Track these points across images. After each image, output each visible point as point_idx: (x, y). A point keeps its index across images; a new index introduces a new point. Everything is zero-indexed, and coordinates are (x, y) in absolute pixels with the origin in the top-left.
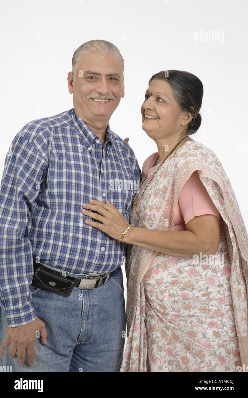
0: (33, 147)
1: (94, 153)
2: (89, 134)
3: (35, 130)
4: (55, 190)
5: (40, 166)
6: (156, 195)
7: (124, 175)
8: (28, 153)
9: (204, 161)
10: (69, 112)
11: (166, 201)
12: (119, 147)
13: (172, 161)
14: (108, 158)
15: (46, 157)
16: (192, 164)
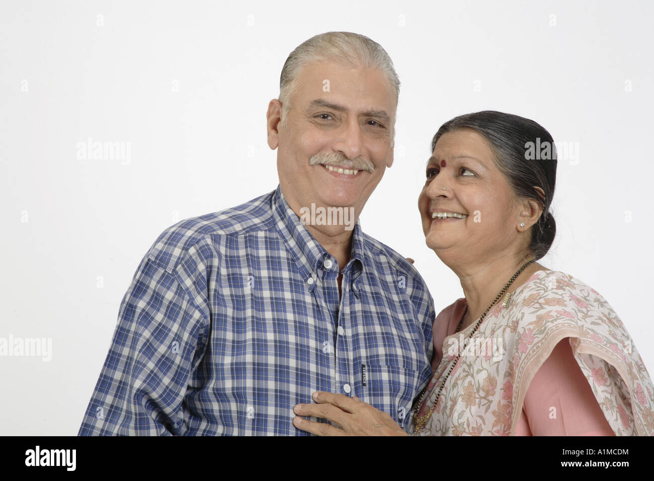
0: (176, 284)
1: (322, 290)
2: (308, 247)
3: (181, 244)
4: (228, 384)
5: (189, 327)
6: (469, 399)
7: (396, 338)
8: (163, 297)
9: (580, 315)
10: (266, 199)
11: (494, 413)
12: (387, 271)
13: (504, 318)
14: (356, 300)
15: (204, 305)
16: (555, 323)
